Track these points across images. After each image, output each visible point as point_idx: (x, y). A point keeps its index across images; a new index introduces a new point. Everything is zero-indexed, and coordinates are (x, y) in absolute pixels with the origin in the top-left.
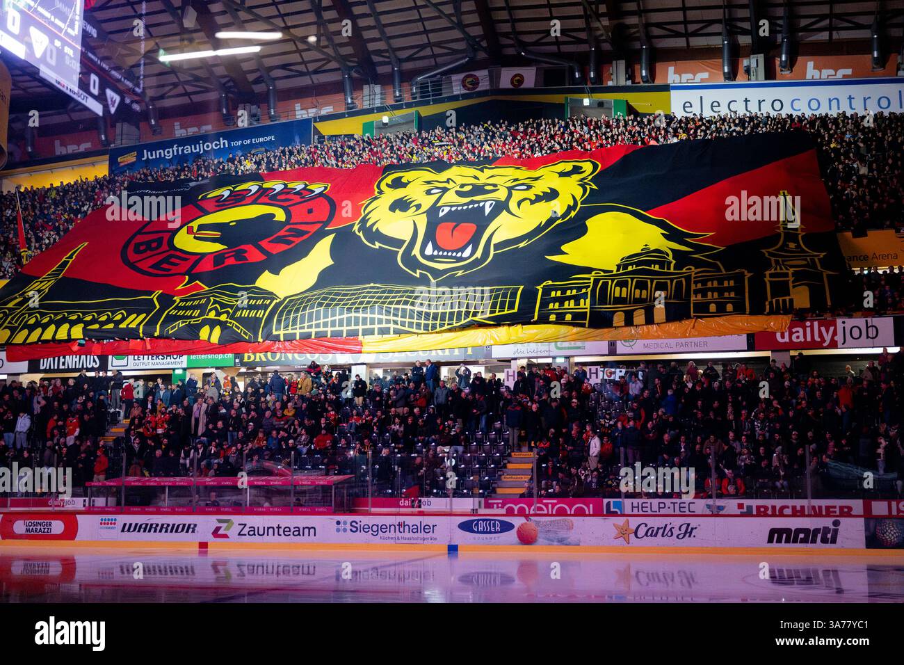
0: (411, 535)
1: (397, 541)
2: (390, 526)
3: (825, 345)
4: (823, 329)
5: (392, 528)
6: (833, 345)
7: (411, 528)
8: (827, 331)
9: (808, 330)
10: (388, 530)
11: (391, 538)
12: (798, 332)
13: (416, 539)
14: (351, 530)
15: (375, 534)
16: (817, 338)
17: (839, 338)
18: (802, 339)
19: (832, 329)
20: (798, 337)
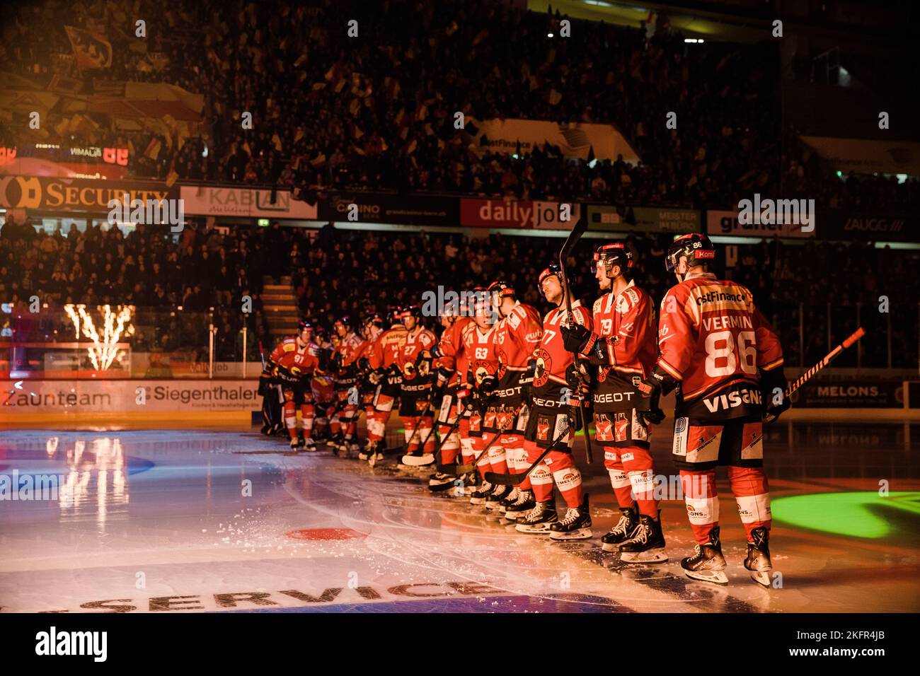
0: (229, 401)
1: (213, 408)
2: (204, 392)
3: (523, 224)
4: (521, 210)
5: (207, 394)
6: (530, 226)
7: (229, 394)
8: (525, 211)
9: (509, 209)
10: (202, 396)
11: (206, 406)
12: (499, 211)
13: (235, 406)
14: (156, 397)
15: (186, 400)
16: (516, 219)
17: (535, 220)
18: (502, 218)
19: (529, 211)
20: (499, 216)
